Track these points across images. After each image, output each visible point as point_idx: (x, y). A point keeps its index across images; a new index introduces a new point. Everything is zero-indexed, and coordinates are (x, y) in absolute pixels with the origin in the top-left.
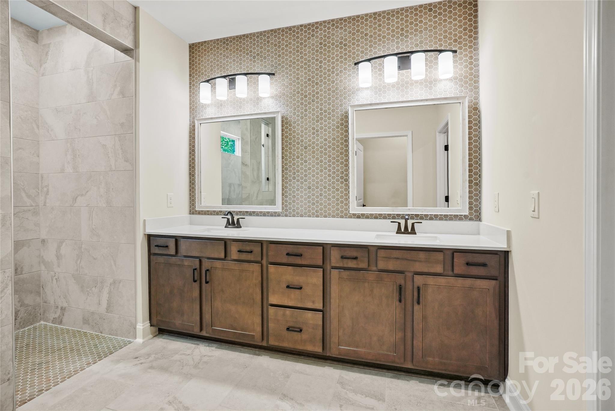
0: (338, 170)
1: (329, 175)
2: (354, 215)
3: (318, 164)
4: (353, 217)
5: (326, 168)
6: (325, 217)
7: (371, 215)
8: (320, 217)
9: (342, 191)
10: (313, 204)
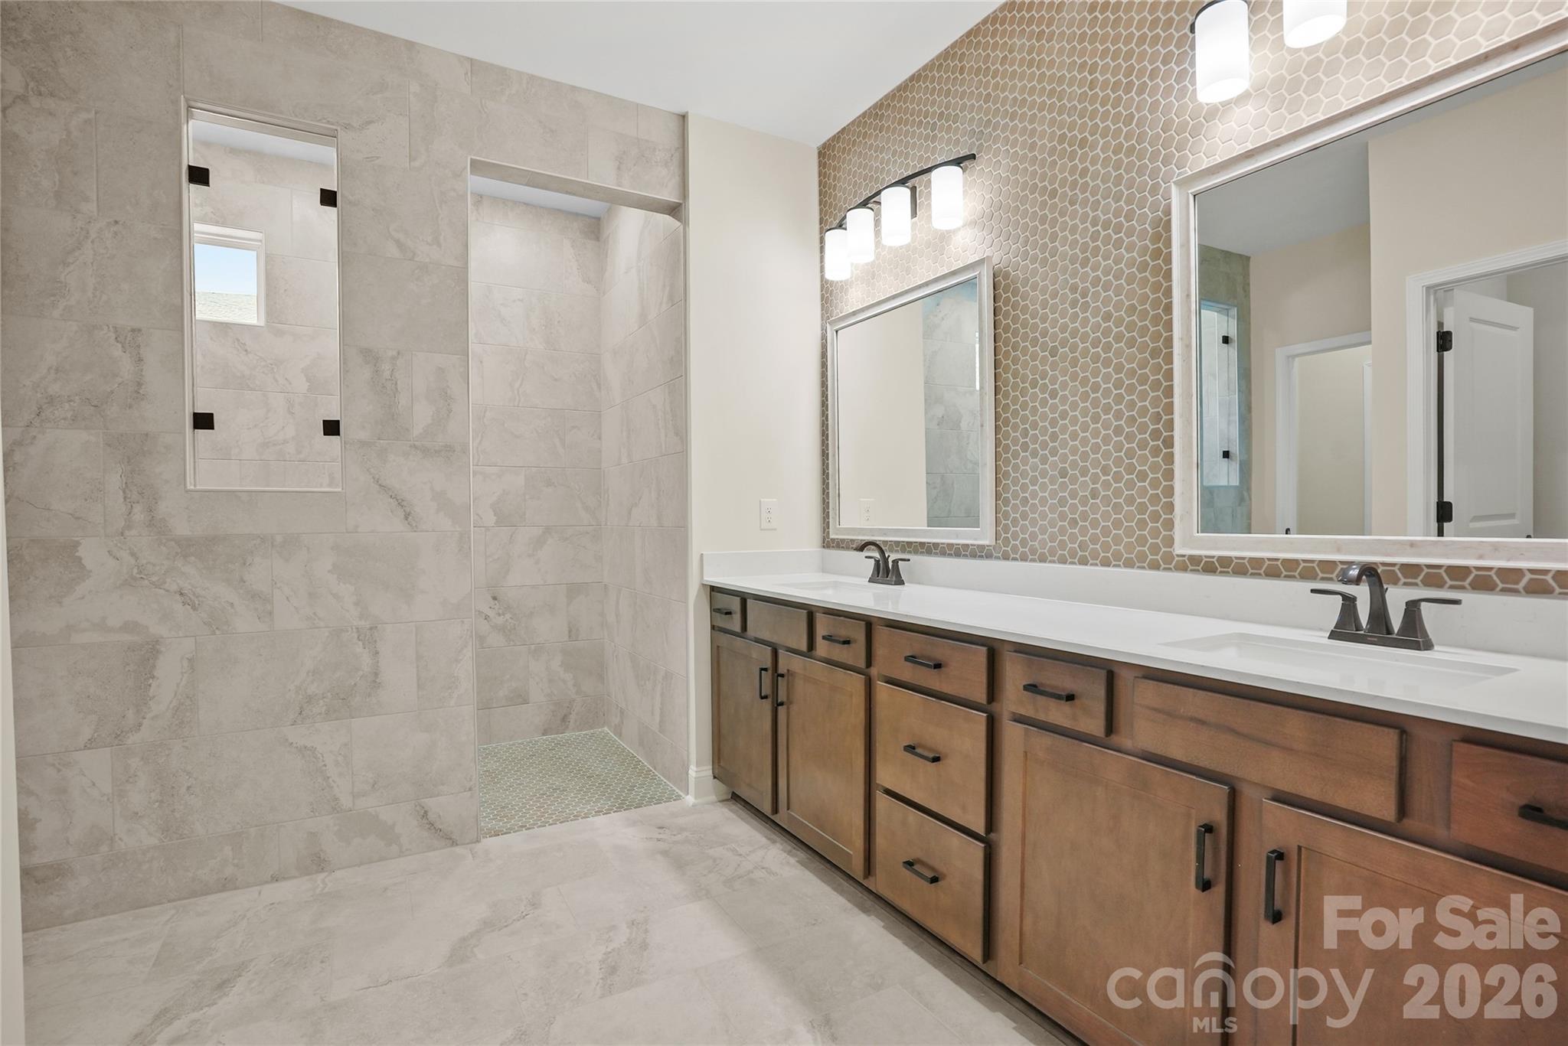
0: (1143, 411)
1: (1118, 431)
2: (1195, 560)
3: (1085, 397)
4: (1191, 567)
5: (1107, 409)
6: (1106, 563)
7: (1257, 562)
8: (1091, 565)
9: (1155, 478)
10: (1074, 523)
